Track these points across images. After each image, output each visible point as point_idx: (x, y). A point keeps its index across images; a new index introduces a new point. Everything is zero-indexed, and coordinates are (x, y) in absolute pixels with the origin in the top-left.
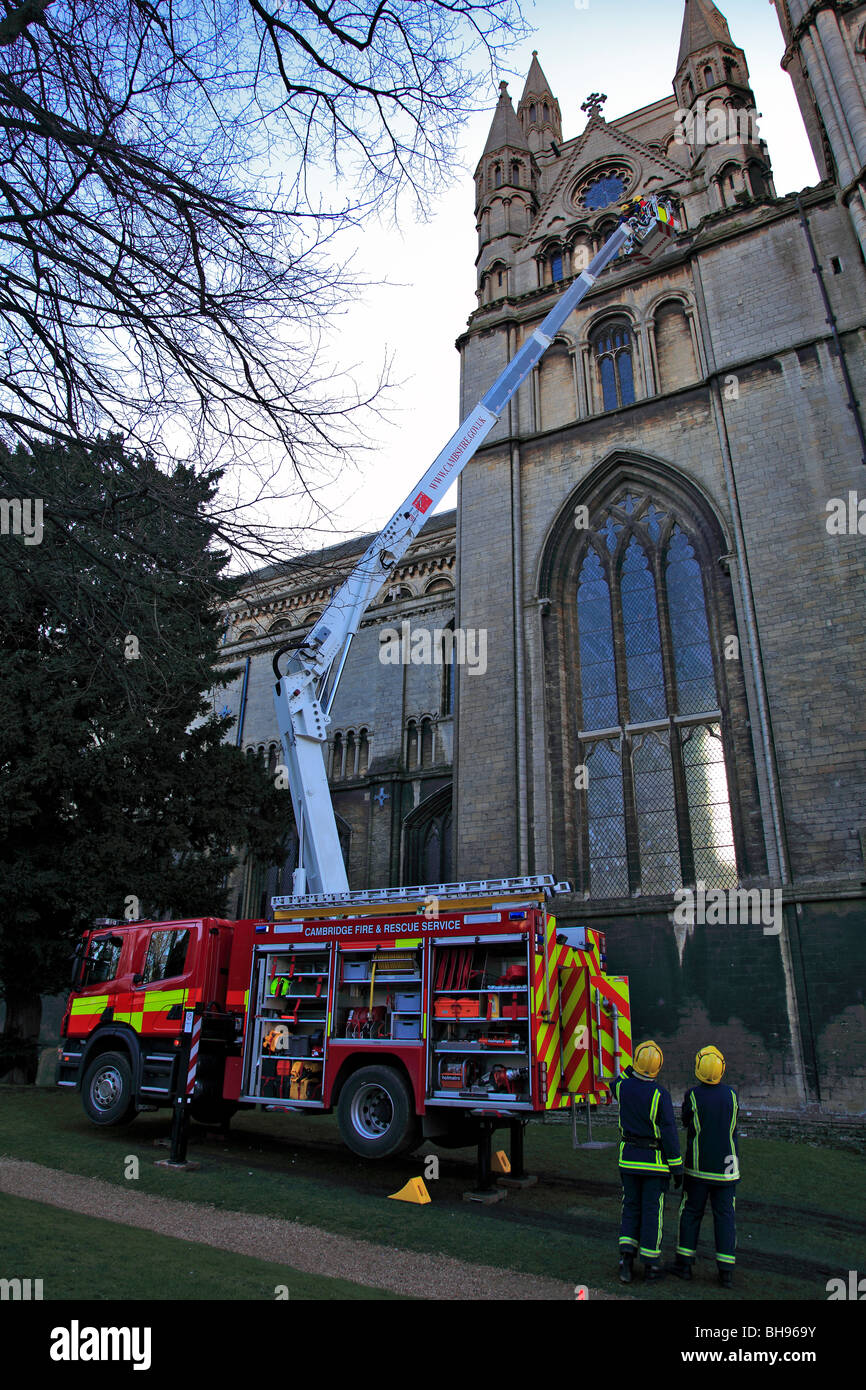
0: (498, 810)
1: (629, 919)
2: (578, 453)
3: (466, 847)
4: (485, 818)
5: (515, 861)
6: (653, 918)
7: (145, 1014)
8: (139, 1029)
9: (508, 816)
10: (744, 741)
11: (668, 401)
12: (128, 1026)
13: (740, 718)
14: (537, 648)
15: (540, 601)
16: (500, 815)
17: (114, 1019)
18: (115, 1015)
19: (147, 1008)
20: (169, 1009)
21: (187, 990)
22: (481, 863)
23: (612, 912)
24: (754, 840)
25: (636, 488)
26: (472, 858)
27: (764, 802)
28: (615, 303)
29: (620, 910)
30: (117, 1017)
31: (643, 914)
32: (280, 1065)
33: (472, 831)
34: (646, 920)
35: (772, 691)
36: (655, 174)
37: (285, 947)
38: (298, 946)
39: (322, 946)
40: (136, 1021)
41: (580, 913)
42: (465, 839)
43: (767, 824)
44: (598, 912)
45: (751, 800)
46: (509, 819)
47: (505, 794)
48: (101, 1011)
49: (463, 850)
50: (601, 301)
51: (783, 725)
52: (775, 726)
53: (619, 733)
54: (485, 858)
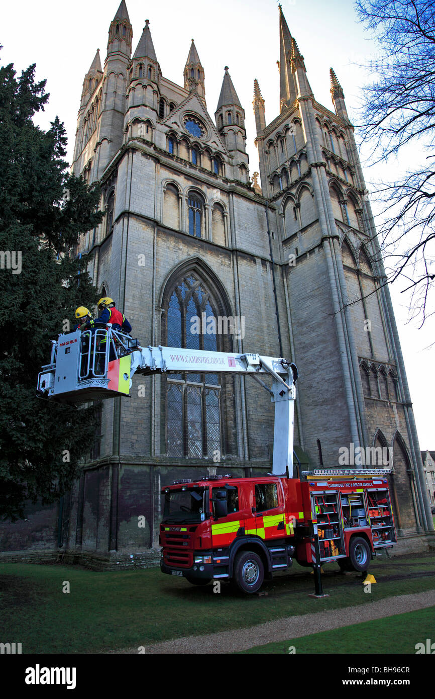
0: (142, 408)
1: (194, 469)
2: (181, 247)
3: (125, 424)
4: (135, 410)
5: (149, 436)
6: (202, 469)
7: (265, 528)
8: (263, 537)
9: (147, 412)
10: (232, 402)
11: (217, 248)
12: (257, 536)
13: (231, 392)
14: (159, 332)
15: (162, 310)
16: (142, 411)
17: (246, 533)
18: (246, 531)
19: (266, 526)
20: (277, 524)
21: (284, 514)
22: (133, 433)
23: (189, 464)
24: (234, 442)
25: (196, 276)
26: (128, 430)
27: (239, 427)
28: (199, 187)
29: (192, 464)
30: (247, 532)
31: (198, 467)
32: (325, 543)
33: (128, 416)
34: (200, 469)
35: (247, 386)
36: (216, 142)
37: (321, 492)
38: (327, 492)
39: (334, 492)
40: (261, 532)
41: (176, 464)
42: (125, 420)
43: (240, 436)
44: (183, 464)
45: (233, 426)
46: (147, 414)
47: (146, 401)
48: (236, 530)
49: (123, 425)
50: (194, 182)
51: (250, 401)
52: (247, 400)
53: (183, 384)
54: (135, 431)
